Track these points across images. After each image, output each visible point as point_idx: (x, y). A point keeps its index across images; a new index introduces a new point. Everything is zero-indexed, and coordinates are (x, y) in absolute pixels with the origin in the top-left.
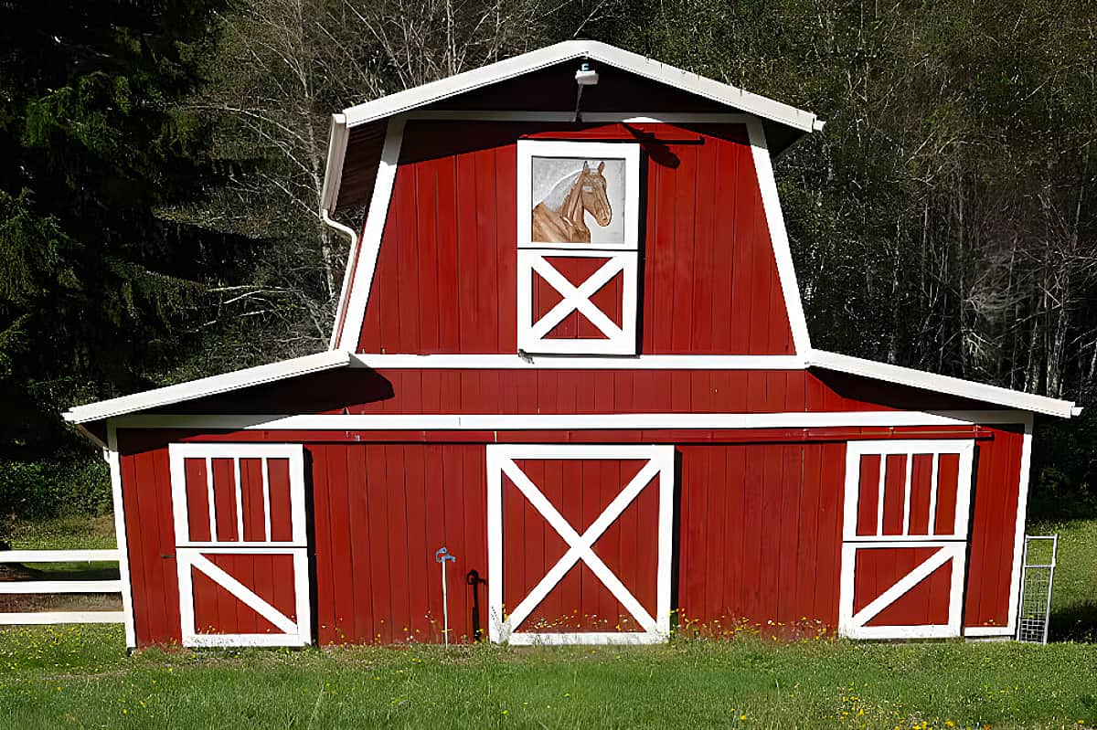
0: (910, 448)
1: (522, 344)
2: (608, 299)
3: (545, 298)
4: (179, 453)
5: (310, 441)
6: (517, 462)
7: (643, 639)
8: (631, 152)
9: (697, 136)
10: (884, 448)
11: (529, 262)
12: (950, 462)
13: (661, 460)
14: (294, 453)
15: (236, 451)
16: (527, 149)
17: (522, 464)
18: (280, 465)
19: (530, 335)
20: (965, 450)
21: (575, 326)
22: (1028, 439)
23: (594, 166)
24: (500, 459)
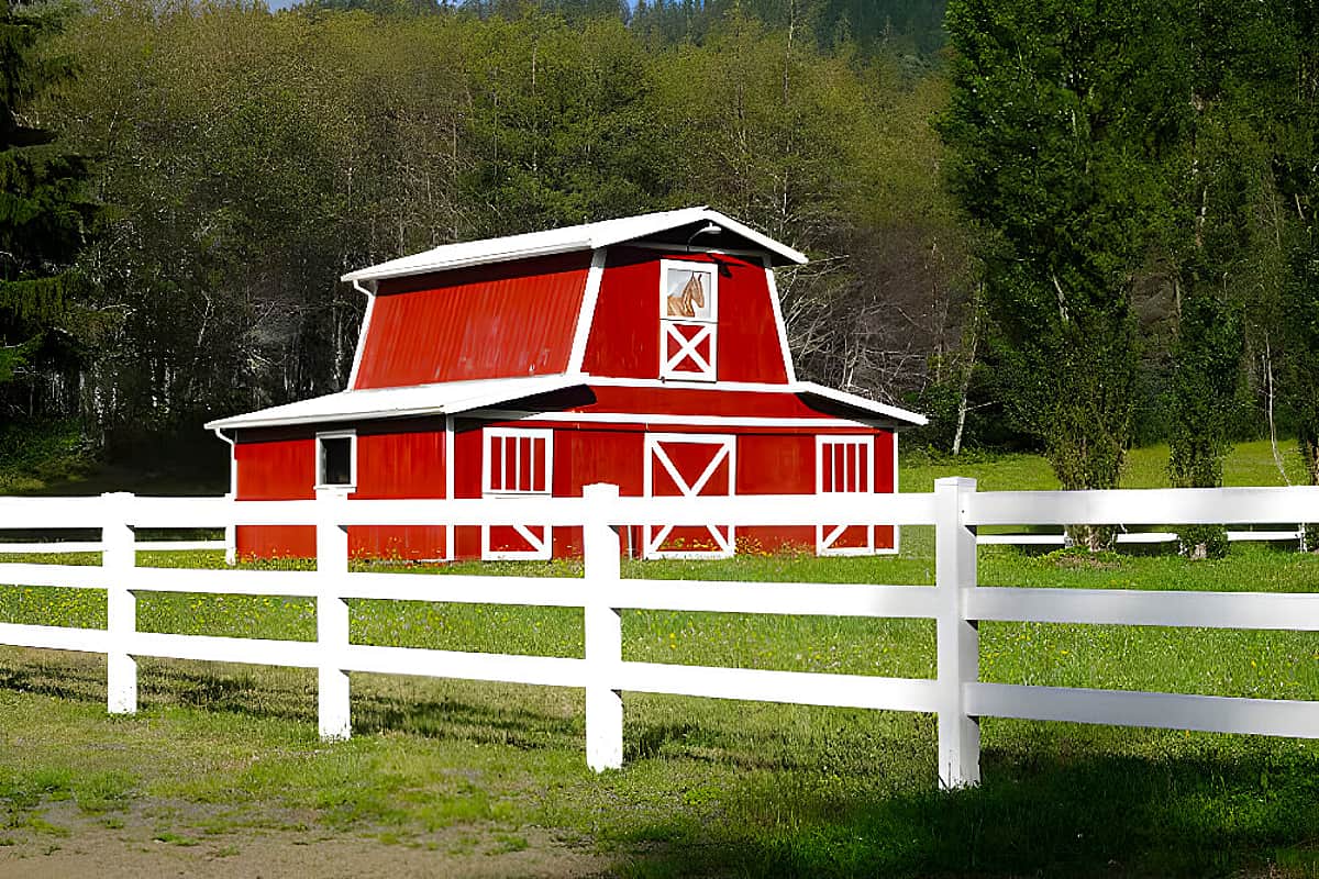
0: (845, 440)
1: (661, 374)
2: (703, 349)
3: (674, 347)
4: (489, 433)
5: (558, 428)
6: (660, 443)
7: (722, 555)
8: (713, 268)
9: (737, 261)
10: (834, 440)
11: (666, 327)
12: (863, 447)
13: (729, 443)
14: (548, 435)
15: (518, 433)
16: (665, 264)
17: (664, 445)
18: (540, 443)
19: (666, 367)
20: (869, 440)
21: (688, 365)
22: (896, 436)
23: (696, 275)
24: (651, 442)
